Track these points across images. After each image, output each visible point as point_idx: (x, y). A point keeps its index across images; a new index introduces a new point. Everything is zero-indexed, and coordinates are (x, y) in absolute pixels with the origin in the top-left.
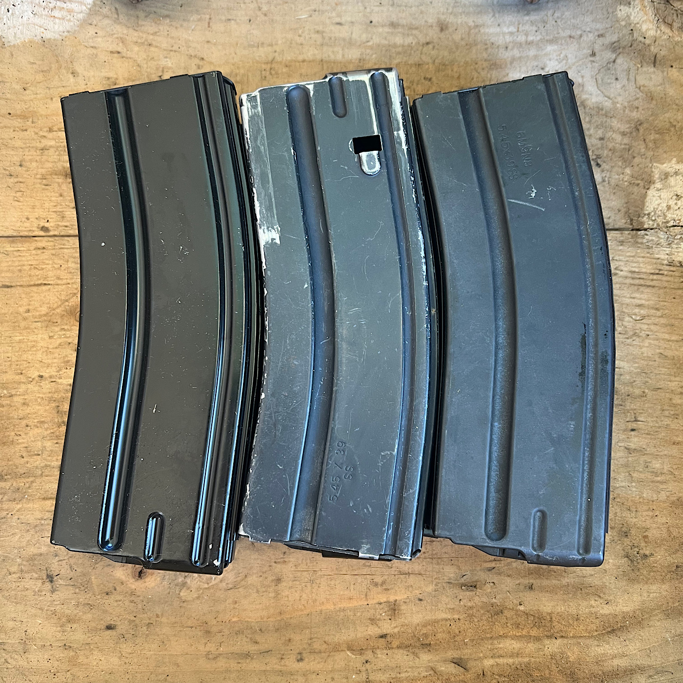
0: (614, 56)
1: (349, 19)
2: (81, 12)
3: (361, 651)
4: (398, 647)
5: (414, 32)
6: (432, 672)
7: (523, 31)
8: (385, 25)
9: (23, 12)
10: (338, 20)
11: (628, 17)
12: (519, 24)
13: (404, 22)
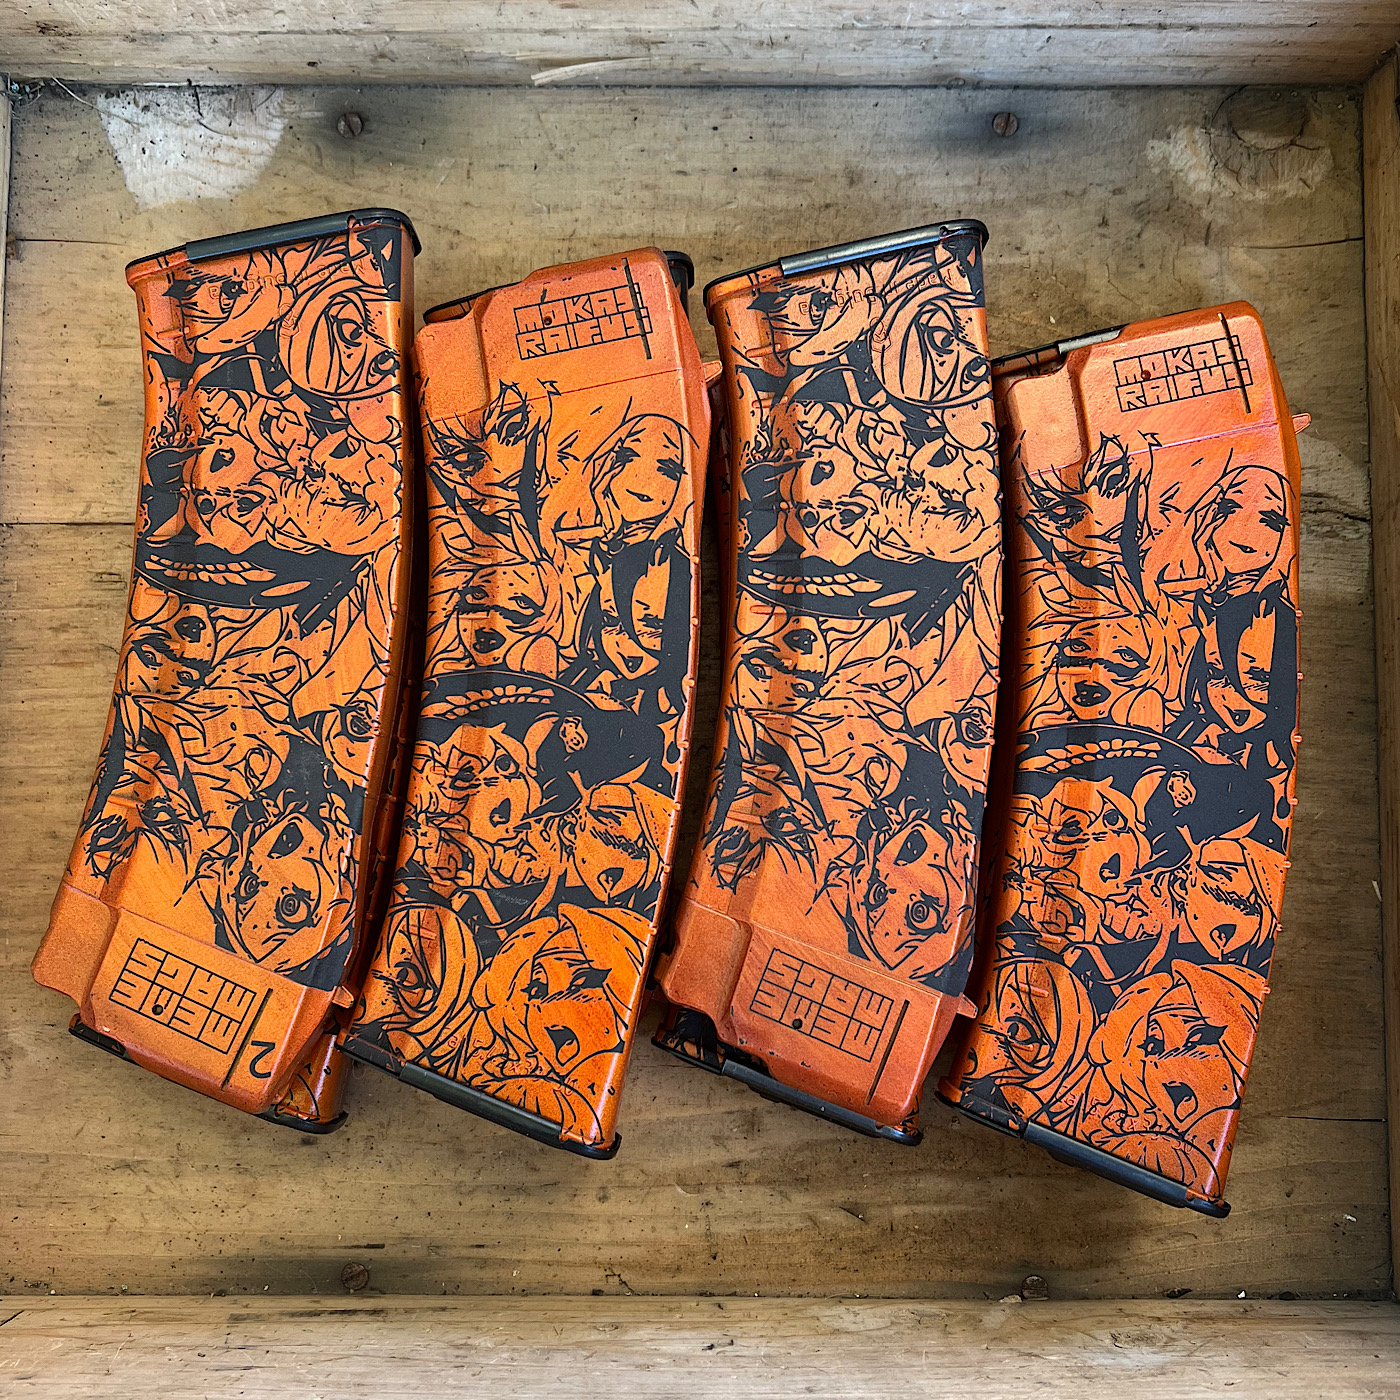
0: (1138, 228)
1: (699, 165)
2: (262, 154)
3: (699, 1187)
4: (758, 1182)
5: (806, 186)
6: (809, 1223)
7: (988, 183)
8: (758, 175)
9: (169, 153)
10: (680, 166)
11: (1166, 159)
12: (981, 172)
13: (789, 169)
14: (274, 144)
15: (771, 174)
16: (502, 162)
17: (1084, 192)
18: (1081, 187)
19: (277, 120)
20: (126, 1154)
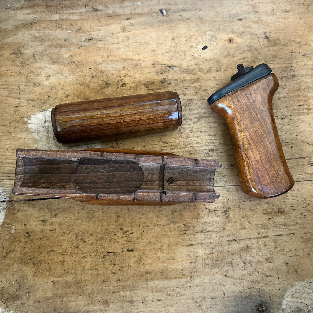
0: (17, 292)
1: (154, 304)
2: (287, 297)
4: (121, 15)
6: (107, 6)
7: (64, 304)
8: (136, 301)
12: (66, 307)
13: (126, 304)
14: (284, 300)
15: (131, 302)
16: (214, 300)
17: (34, 303)
18: (35, 304)
19: (284, 308)
20: (287, 15)
